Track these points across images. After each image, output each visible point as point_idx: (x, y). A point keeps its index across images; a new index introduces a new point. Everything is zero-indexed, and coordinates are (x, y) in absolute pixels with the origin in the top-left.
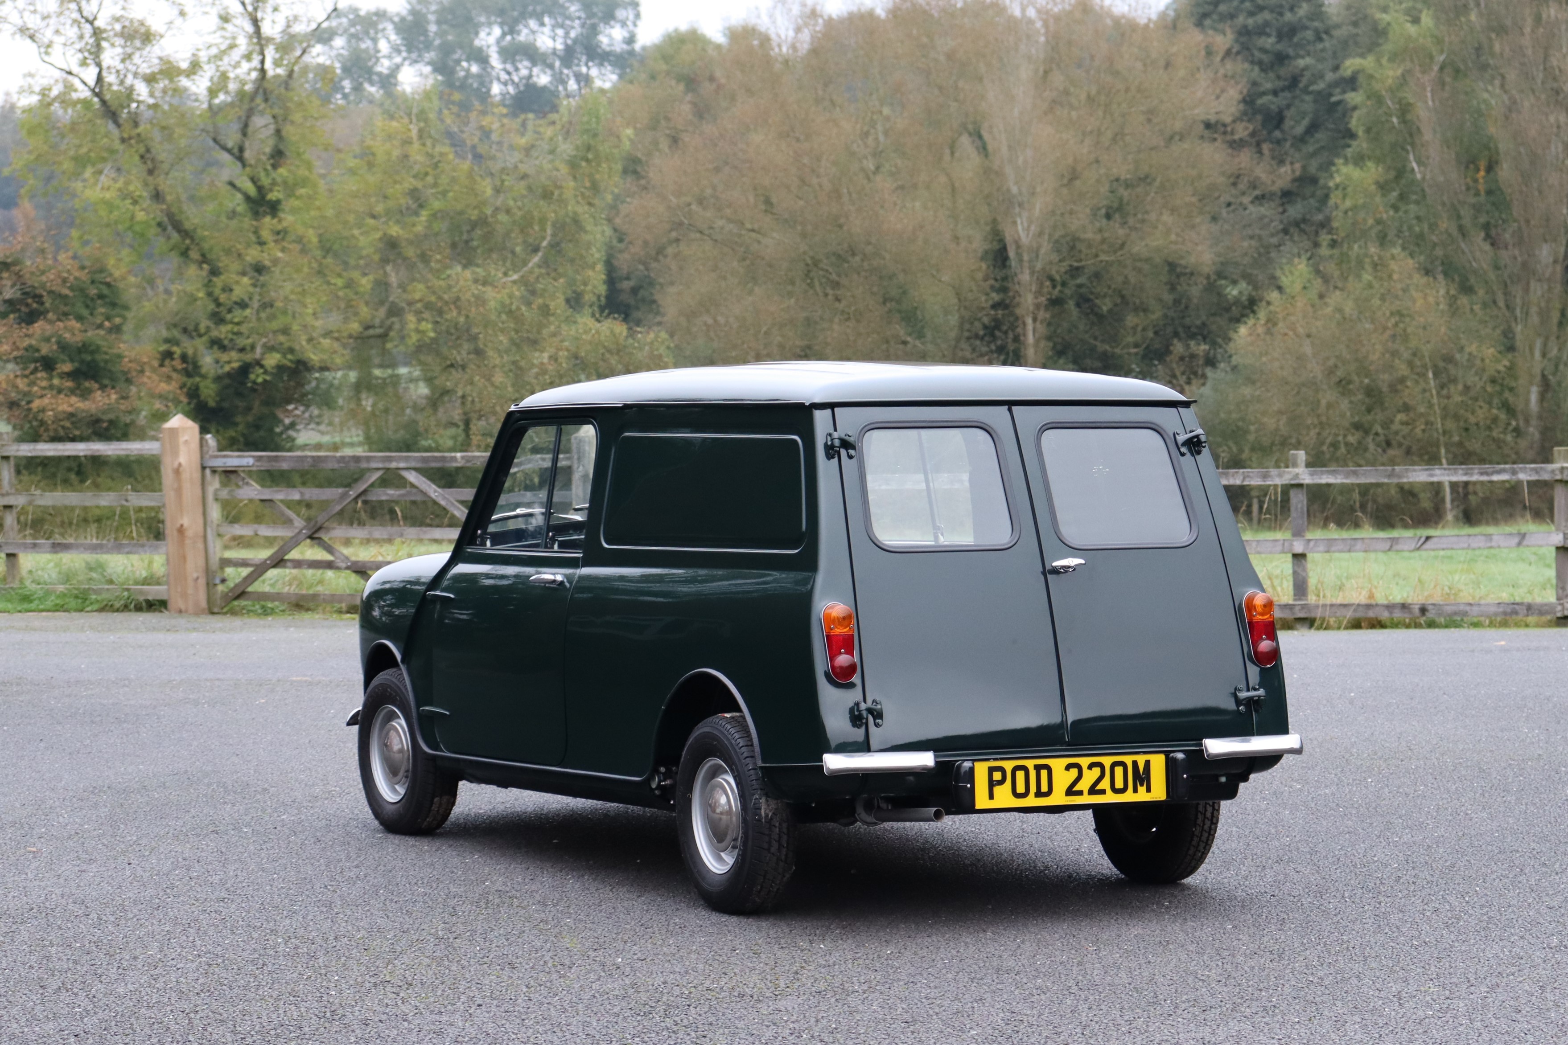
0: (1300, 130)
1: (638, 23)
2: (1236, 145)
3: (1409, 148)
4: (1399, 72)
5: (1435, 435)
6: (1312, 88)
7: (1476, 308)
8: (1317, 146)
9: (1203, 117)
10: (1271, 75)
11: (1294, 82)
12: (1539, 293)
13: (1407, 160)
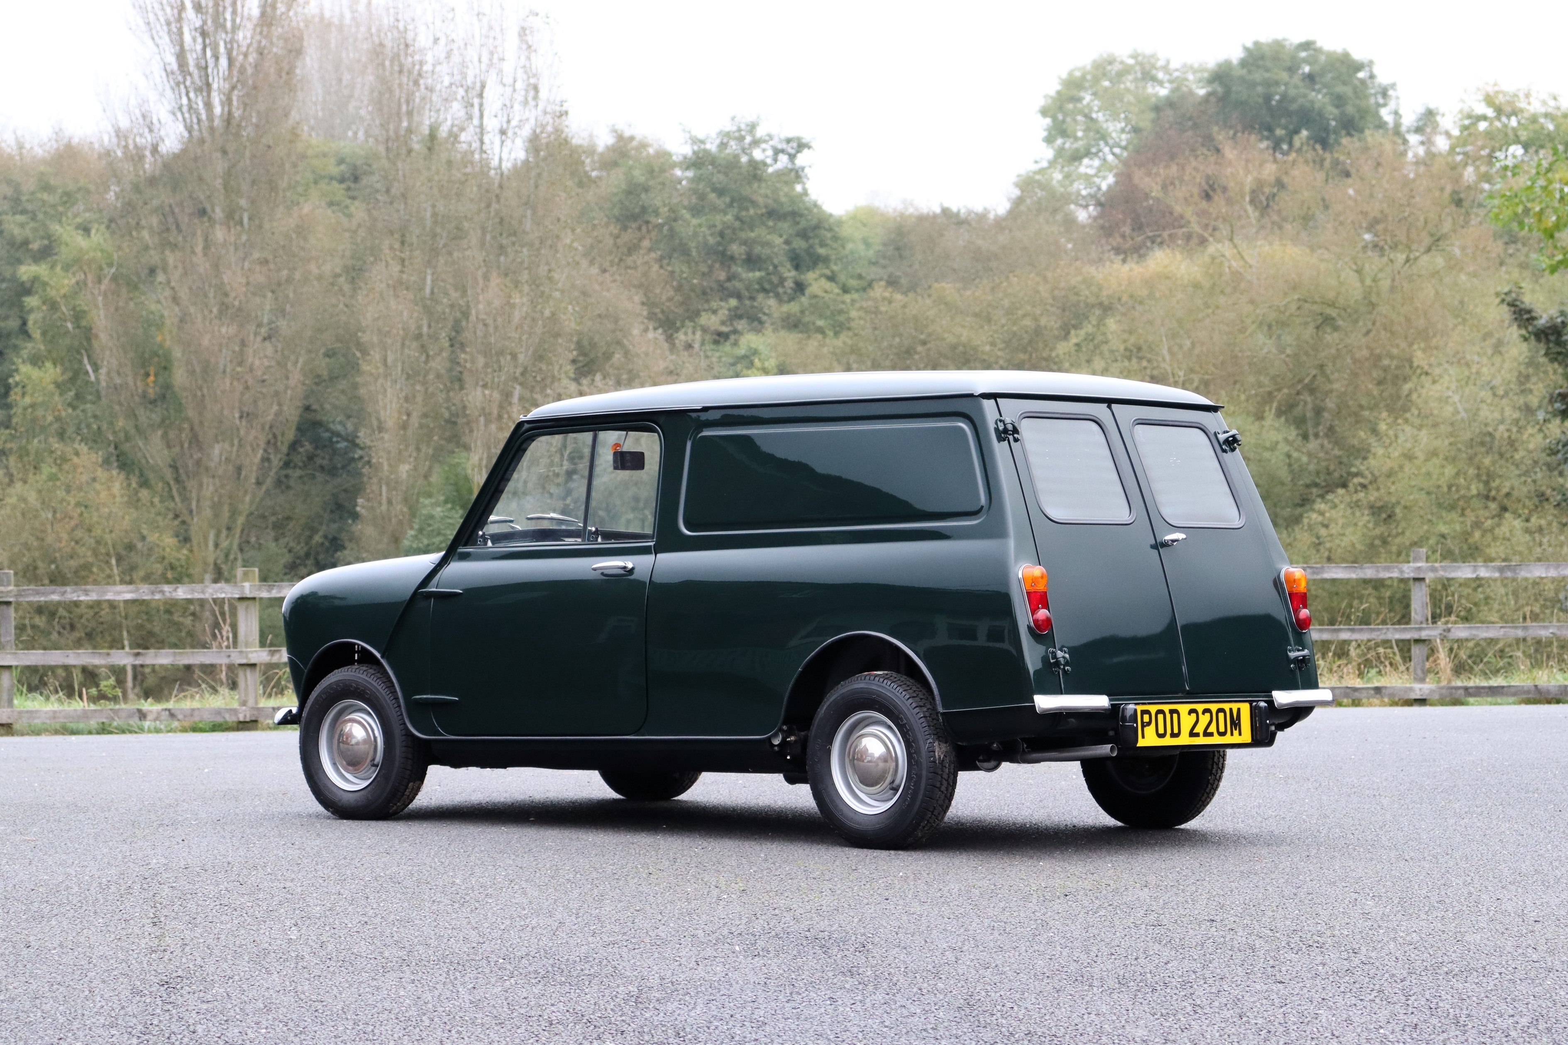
3: (83, 352)
4: (72, 281)
5: (118, 618)
7: (156, 500)
12: (211, 488)
13: (80, 362)
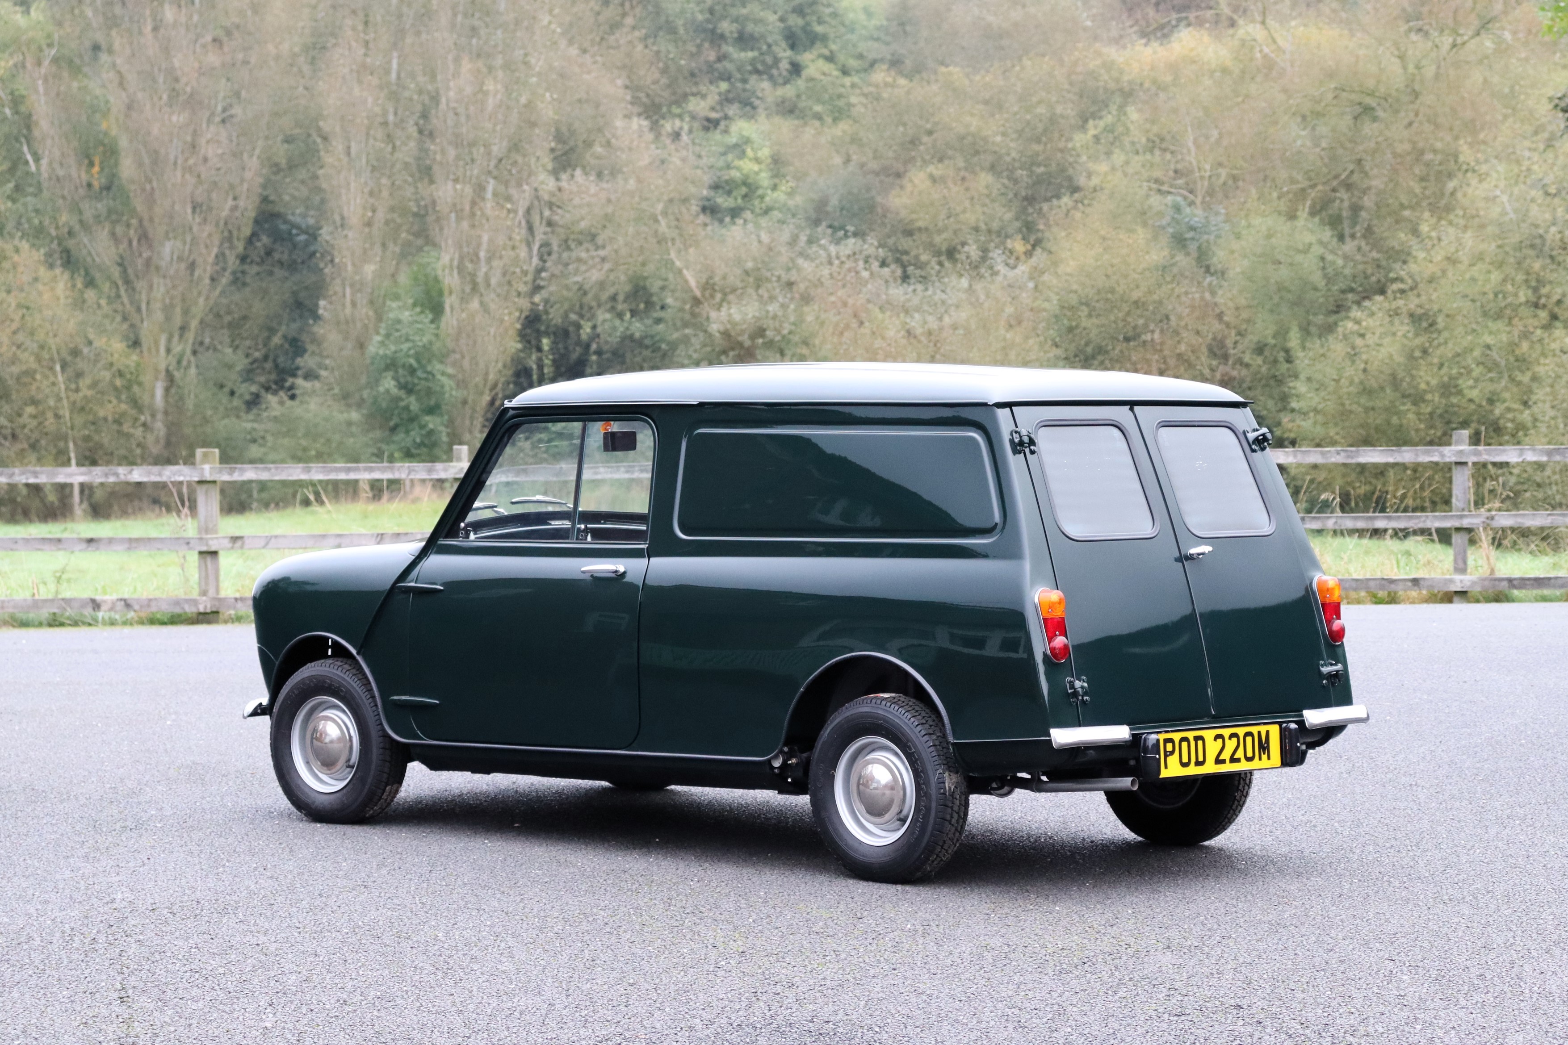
3: (23, 140)
4: (10, 63)
5: (64, 429)
7: (103, 302)
12: (162, 289)
13: (21, 153)
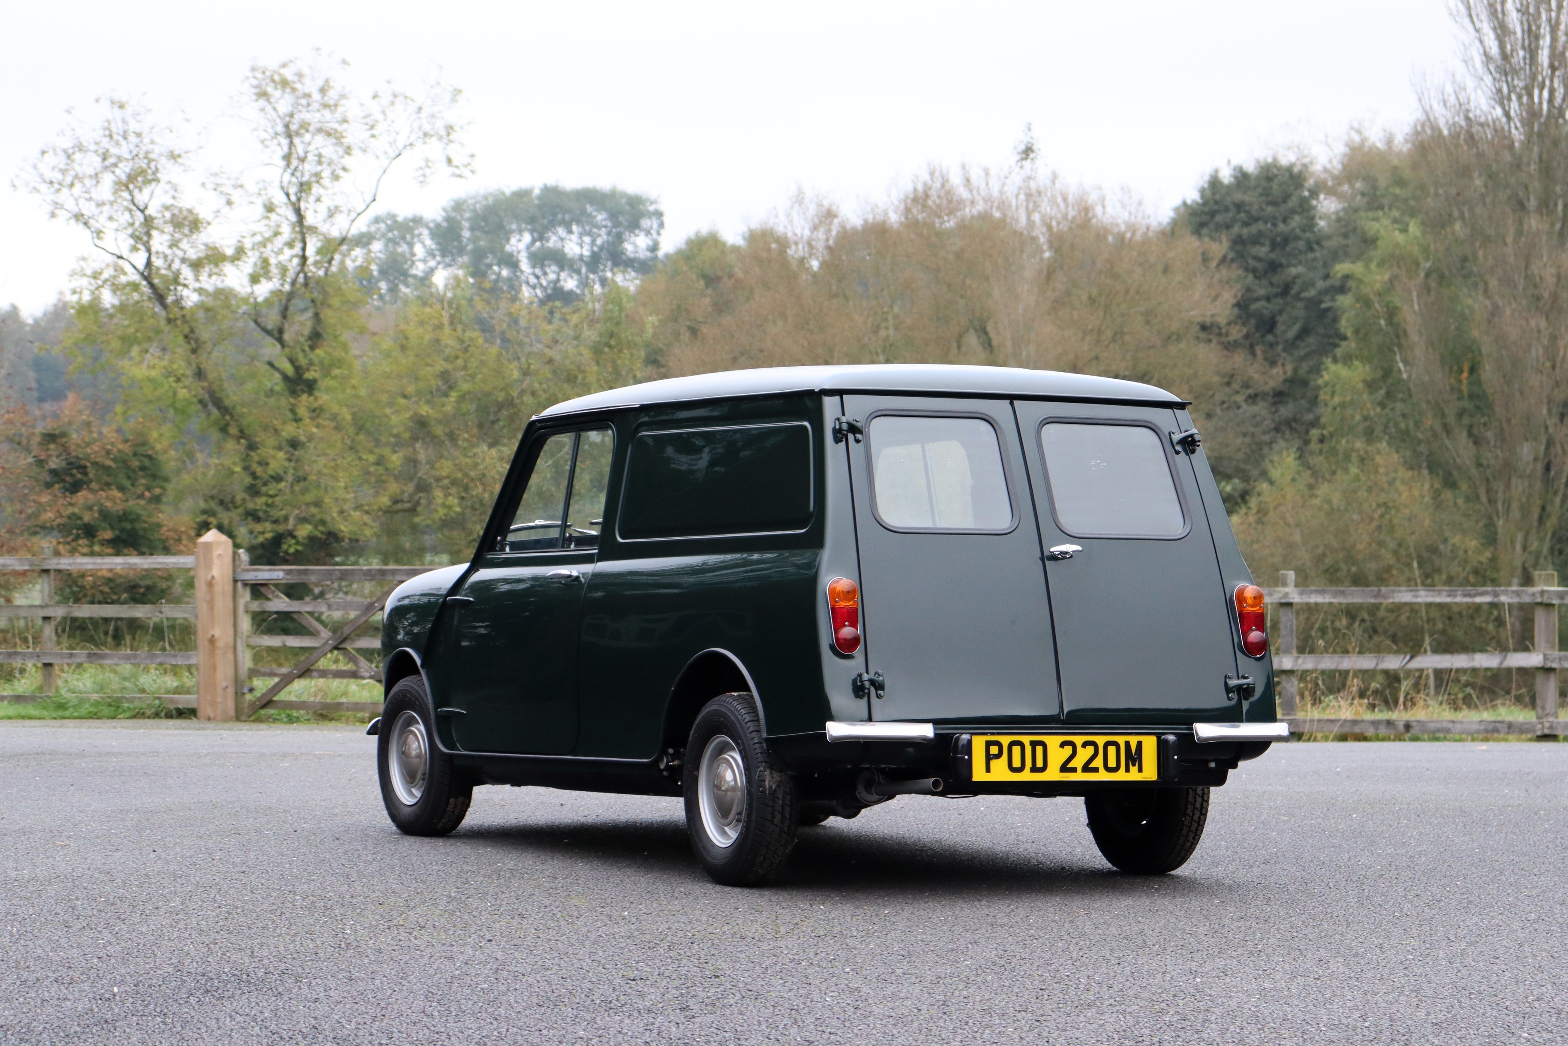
0: (1291, 334)
1: (662, 232)
2: (1229, 347)
3: (1396, 349)
4: (1387, 277)
5: (1420, 622)
6: (1304, 295)
7: (1460, 501)
8: (1307, 350)
9: (1200, 319)
10: (1264, 282)
11: (1286, 289)
12: (1520, 489)
13: (1393, 361)
